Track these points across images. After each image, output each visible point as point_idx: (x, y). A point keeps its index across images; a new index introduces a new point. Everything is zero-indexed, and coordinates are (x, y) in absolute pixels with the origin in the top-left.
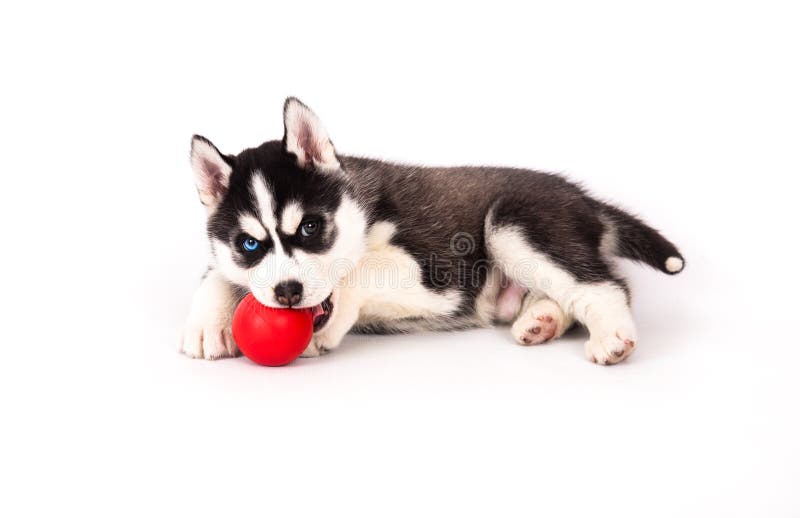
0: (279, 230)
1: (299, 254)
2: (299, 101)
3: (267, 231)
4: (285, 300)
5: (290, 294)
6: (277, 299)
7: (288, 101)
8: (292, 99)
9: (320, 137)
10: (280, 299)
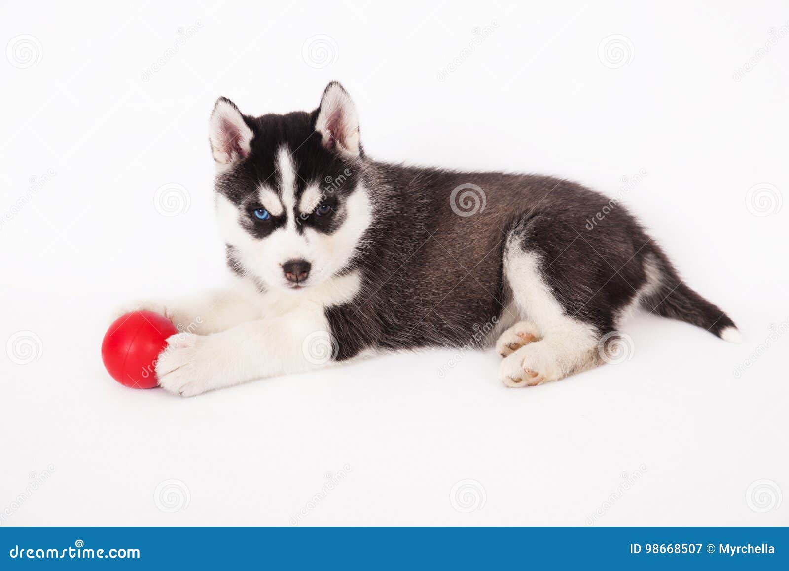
0: (296, 209)
1: (310, 232)
2: (341, 87)
3: (284, 208)
4: (294, 278)
5: (298, 272)
6: (286, 275)
7: (331, 84)
8: (336, 83)
9: (350, 123)
10: (288, 275)
